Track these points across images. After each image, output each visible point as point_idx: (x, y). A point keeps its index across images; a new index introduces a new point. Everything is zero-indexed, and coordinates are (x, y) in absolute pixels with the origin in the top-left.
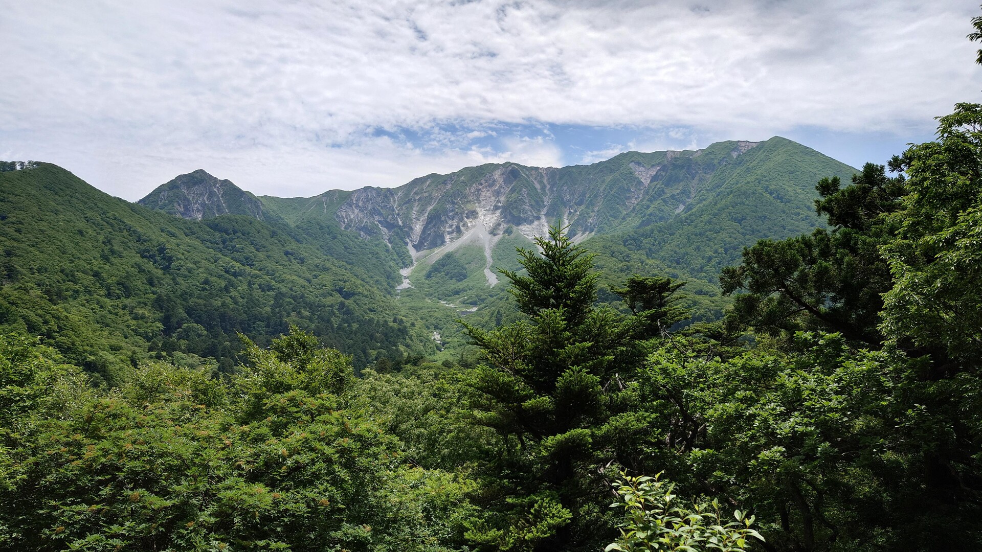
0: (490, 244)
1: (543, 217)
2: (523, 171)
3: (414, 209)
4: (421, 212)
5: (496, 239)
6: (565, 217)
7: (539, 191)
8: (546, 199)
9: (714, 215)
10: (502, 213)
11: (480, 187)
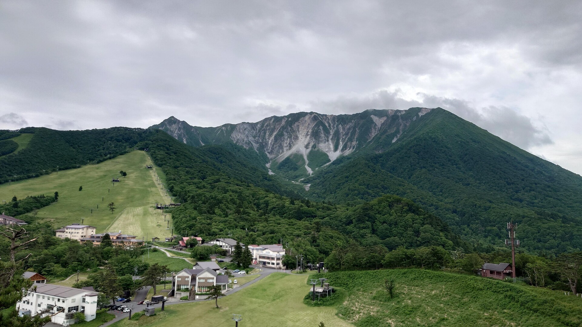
0: (306, 153)
1: (330, 140)
2: (319, 116)
3: (267, 134)
4: (270, 135)
5: (309, 150)
6: (341, 140)
7: (328, 127)
8: (331, 131)
9: (408, 150)
10: (310, 138)
11: (299, 124)
